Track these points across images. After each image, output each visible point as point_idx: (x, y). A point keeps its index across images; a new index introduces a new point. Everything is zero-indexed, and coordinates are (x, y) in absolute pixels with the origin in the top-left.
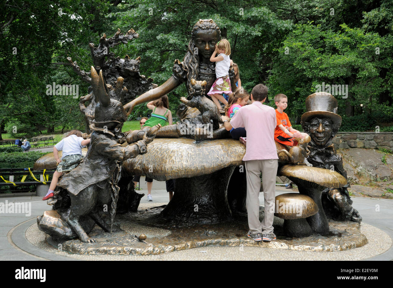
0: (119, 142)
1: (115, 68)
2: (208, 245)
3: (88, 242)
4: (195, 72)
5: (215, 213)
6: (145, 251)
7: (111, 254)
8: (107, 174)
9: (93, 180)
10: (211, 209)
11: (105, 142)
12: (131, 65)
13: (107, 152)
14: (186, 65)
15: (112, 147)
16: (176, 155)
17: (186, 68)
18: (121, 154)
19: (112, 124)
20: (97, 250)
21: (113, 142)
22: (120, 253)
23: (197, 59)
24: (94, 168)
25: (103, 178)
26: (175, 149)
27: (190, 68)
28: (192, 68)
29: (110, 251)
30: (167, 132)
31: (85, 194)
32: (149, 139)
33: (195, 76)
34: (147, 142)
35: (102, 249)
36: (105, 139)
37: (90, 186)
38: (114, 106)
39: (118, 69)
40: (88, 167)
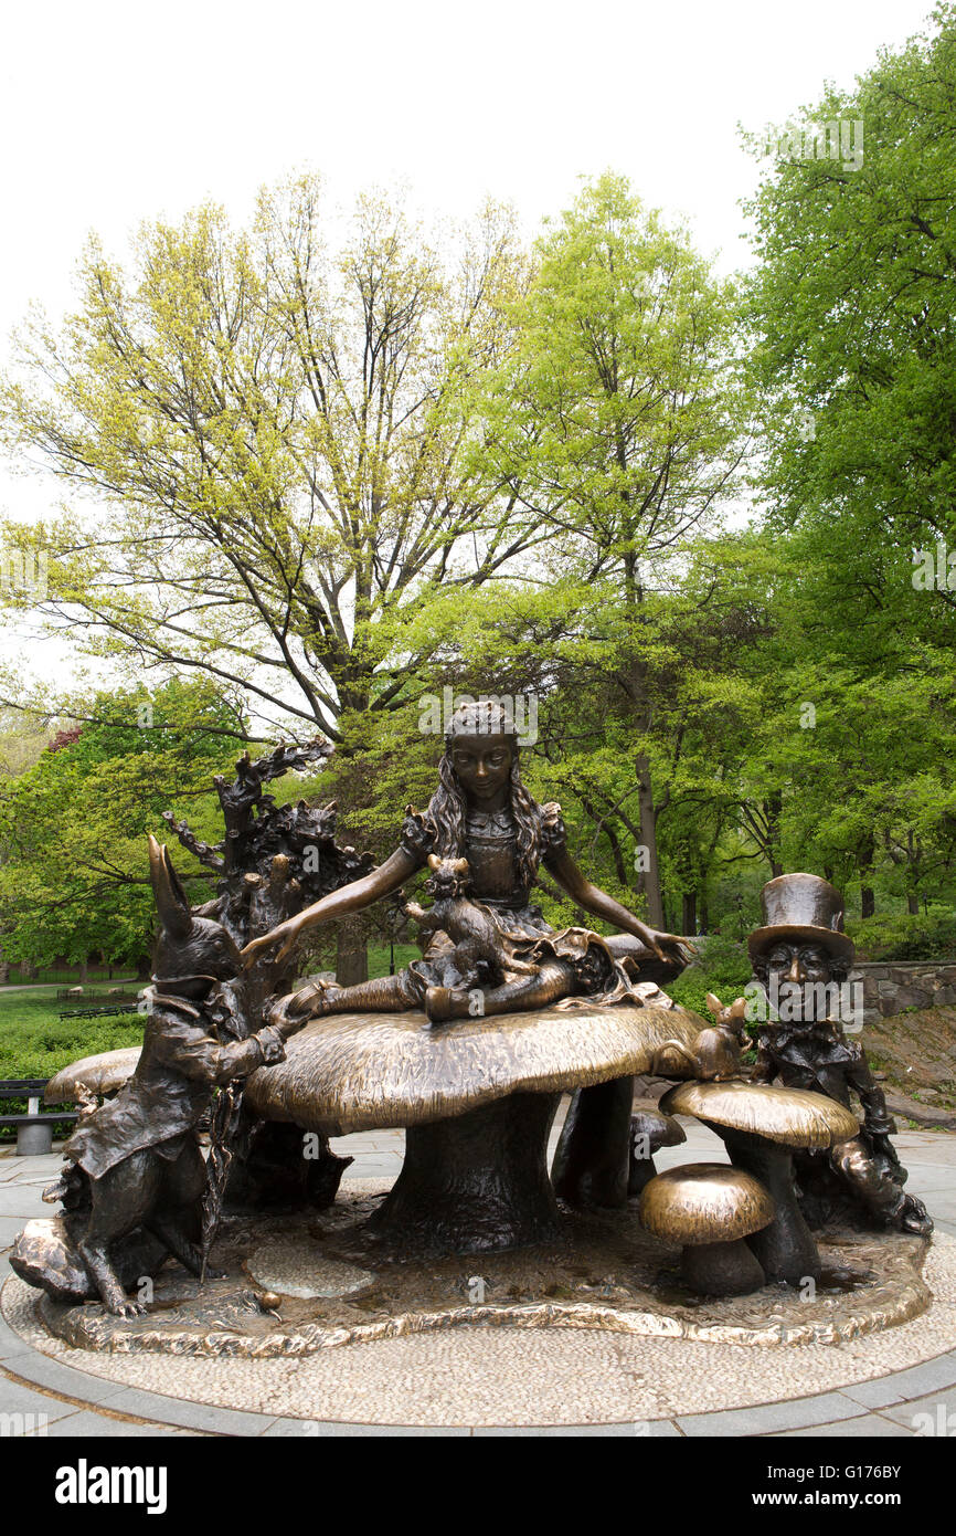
0: (211, 1034)
1: (277, 833)
2: (456, 1323)
3: (120, 1314)
4: (454, 834)
5: (507, 1221)
6: (262, 1347)
7: (169, 1352)
8: (182, 1119)
9: (147, 1138)
10: (494, 1207)
11: (173, 1034)
12: (314, 824)
13: (177, 1062)
14: (433, 819)
15: (191, 1048)
16: (370, 1064)
17: (431, 827)
18: (212, 1067)
19: (198, 985)
20: (137, 1340)
21: (195, 1034)
22: (195, 1350)
23: (460, 803)
24: (150, 1102)
25: (171, 1130)
26: (372, 1047)
27: (441, 824)
28: (447, 825)
29: (169, 1342)
30: (374, 996)
31: (122, 1175)
32: (292, 1021)
33: (455, 845)
34: (286, 1033)
35: (148, 1336)
36: (176, 1026)
37: (136, 1153)
38: (204, 936)
39: (285, 833)
40: (134, 1101)
